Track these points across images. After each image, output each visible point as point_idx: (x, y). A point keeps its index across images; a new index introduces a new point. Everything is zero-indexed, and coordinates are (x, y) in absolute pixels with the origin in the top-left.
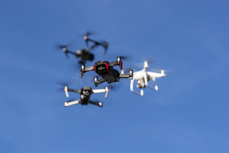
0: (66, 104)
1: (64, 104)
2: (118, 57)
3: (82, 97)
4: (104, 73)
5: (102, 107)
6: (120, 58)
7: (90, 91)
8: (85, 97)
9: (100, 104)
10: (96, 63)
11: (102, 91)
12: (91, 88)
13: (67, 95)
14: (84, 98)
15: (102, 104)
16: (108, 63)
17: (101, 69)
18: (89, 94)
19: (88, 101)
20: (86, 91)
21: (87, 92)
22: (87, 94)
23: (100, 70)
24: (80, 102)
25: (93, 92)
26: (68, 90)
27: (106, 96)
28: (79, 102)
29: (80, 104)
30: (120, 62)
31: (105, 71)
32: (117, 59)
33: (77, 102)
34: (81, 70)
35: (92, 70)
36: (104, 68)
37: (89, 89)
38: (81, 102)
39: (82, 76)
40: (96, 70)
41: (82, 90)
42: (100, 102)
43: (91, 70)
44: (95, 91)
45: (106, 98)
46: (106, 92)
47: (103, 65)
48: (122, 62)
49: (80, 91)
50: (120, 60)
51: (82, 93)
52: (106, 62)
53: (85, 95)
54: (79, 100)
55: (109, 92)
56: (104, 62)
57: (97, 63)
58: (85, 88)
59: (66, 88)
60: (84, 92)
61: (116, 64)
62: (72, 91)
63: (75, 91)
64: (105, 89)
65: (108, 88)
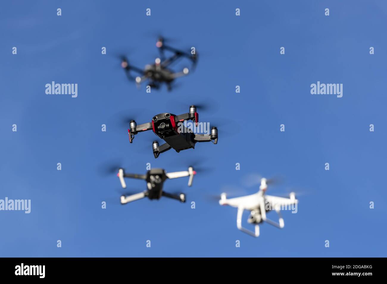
0: (123, 200)
1: (120, 200)
2: (191, 107)
3: (149, 186)
4: (167, 133)
5: (185, 201)
6: (195, 107)
7: (163, 176)
8: (154, 185)
9: (182, 197)
10: (155, 118)
11: (184, 174)
12: (163, 171)
13: (124, 185)
14: (153, 188)
15: (185, 197)
16: (174, 116)
17: (163, 127)
18: (160, 181)
19: (161, 193)
20: (155, 175)
21: (157, 177)
22: (156, 181)
23: (161, 130)
24: (146, 194)
25: (167, 178)
26: (125, 176)
27: (190, 183)
28: (145, 196)
29: (147, 199)
30: (194, 114)
31: (170, 131)
32: (190, 110)
33: (141, 195)
34: (130, 131)
35: (148, 129)
36: (168, 125)
37: (160, 172)
38: (148, 194)
39: (132, 140)
40: (154, 129)
41: (149, 174)
42: (182, 193)
43: (146, 129)
44: (171, 175)
45: (191, 186)
46: (189, 175)
47: (166, 121)
48: (197, 115)
49: (145, 177)
50: (195, 110)
51: (148, 180)
52: (172, 115)
53: (155, 183)
54: (145, 191)
55: (194, 175)
56: (167, 115)
57: (157, 117)
58: (153, 171)
59: (121, 172)
60: (152, 178)
61: (188, 117)
62: (132, 176)
63: (136, 176)
64: (188, 171)
65: (194, 170)
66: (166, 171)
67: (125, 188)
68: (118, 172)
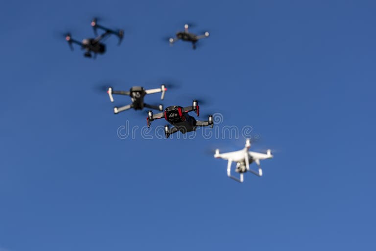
3: (133, 100)
7: (142, 93)
8: (135, 100)
11: (158, 90)
12: (142, 88)
13: (112, 100)
14: (135, 102)
18: (140, 96)
19: (142, 104)
20: (136, 92)
21: (138, 93)
22: (137, 96)
25: (146, 93)
26: (112, 93)
27: (162, 97)
28: (131, 107)
33: (128, 107)
37: (140, 89)
38: (133, 106)
41: (132, 92)
44: (148, 92)
46: (162, 91)
49: (129, 93)
51: (131, 96)
53: (136, 97)
55: (166, 91)
58: (135, 88)
59: (110, 90)
60: (134, 94)
62: (119, 93)
63: (122, 93)
64: (161, 88)
65: (165, 87)
66: (144, 89)
67: (113, 102)
68: (108, 90)
